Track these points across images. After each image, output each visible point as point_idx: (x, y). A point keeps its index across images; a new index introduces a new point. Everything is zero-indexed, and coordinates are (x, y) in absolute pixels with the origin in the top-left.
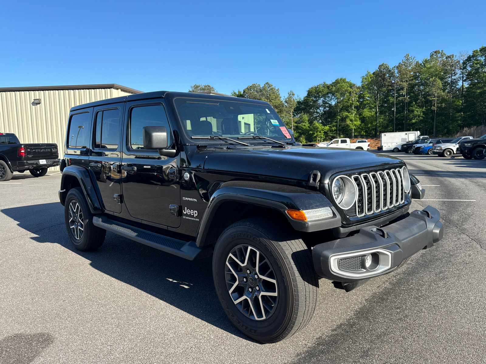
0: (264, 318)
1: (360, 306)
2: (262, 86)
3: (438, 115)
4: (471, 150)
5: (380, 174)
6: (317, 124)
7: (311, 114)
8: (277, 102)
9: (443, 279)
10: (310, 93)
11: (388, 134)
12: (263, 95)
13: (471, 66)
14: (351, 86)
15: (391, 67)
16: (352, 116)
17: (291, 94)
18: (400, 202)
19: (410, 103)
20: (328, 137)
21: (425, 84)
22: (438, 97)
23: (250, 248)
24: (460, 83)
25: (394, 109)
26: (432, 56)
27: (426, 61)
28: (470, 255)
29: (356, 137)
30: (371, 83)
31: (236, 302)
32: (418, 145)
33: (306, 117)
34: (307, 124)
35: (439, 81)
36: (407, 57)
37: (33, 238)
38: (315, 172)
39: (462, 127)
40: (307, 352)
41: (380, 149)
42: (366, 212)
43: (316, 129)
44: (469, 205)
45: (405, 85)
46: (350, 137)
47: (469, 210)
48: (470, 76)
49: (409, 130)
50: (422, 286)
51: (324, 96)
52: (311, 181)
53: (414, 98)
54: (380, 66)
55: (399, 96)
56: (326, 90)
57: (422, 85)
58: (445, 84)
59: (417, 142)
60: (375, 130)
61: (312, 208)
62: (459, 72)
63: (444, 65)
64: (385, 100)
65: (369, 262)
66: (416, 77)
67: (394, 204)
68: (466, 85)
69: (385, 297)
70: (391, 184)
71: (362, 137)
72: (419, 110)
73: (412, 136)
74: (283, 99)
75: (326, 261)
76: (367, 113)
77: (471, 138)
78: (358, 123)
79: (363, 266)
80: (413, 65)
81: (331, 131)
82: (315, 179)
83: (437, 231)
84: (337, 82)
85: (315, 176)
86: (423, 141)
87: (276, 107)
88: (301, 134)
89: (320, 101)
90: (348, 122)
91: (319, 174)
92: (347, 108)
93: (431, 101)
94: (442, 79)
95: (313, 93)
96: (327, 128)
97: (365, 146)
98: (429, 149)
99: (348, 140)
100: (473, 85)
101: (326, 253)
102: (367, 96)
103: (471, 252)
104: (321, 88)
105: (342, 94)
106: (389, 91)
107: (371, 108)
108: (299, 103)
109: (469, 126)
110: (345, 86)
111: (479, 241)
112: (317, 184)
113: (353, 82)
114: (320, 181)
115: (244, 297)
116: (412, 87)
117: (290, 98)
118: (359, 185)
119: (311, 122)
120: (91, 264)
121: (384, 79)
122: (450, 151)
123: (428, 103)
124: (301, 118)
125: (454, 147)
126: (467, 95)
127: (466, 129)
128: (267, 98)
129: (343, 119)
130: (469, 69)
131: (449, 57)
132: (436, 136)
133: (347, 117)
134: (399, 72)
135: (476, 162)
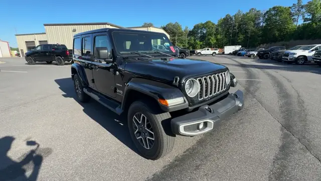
0: (149, 148)
1: (200, 138)
2: (174, 23)
3: (250, 38)
4: (263, 55)
5: (214, 76)
6: (198, 41)
7: (195, 37)
8: (180, 31)
9: (242, 123)
10: (195, 27)
11: (228, 47)
12: (174, 28)
13: (268, 16)
14: (213, 24)
15: (231, 16)
16: (213, 38)
17: (187, 28)
18: (224, 89)
19: (238, 33)
20: (202, 47)
21: (246, 24)
22: (251, 30)
23: (142, 115)
24: (262, 24)
25: (231, 35)
26: (250, 11)
27: (247, 13)
28: (256, 110)
29: (213, 47)
30: (221, 23)
31: (138, 138)
32: (240, 52)
33: (193, 38)
34: (193, 41)
35: (252, 22)
36: (239, 11)
37: (63, 95)
38: (176, 77)
39: (260, 44)
40: (169, 165)
41: (223, 53)
42: (204, 97)
43: (197, 43)
44: (259, 82)
45: (237, 24)
46: (211, 47)
47: (258, 85)
48: (267, 20)
49: (236, 45)
50: (231, 127)
51: (201, 29)
52: (174, 82)
53: (240, 30)
54: (227, 15)
55: (234, 29)
56: (202, 26)
57: (244, 24)
58: (255, 24)
59: (239, 50)
60: (222, 45)
61: (173, 98)
62: (261, 18)
63: (255, 15)
64: (228, 31)
65: (201, 126)
66: (242, 21)
67: (220, 91)
68: (264, 25)
69: (213, 133)
70: (219, 81)
71: (216, 47)
72: (242, 36)
73: (238, 48)
74: (183, 30)
75: (178, 127)
76: (219, 37)
77: (264, 49)
78: (215, 41)
79: (198, 128)
80: (242, 15)
81: (203, 45)
82: (176, 81)
83: (241, 105)
84: (207, 23)
85: (176, 79)
86: (242, 50)
87: (180, 33)
88: (190, 46)
89: (199, 31)
90: (211, 41)
91: (178, 78)
92: (210, 35)
93: (248, 32)
94: (254, 21)
95: (197, 27)
96: (202, 43)
97: (217, 52)
98: (245, 54)
99: (210, 49)
100: (267, 24)
101: (178, 123)
102: (220, 29)
103: (257, 108)
104: (200, 25)
105: (209, 28)
106: (229, 27)
107: (221, 35)
108: (190, 31)
109: (263, 43)
110: (211, 25)
111: (261, 103)
112: (177, 84)
113: (214, 23)
114: (179, 82)
115: (141, 137)
116: (240, 25)
117: (186, 29)
118: (201, 83)
119: (195, 40)
120: (84, 110)
121: (228, 22)
122: (253, 55)
123: (246, 32)
124: (191, 38)
125: (255, 53)
126: (264, 29)
127: (262, 45)
128: (176, 29)
129: (209, 40)
130: (266, 17)
131: (258, 11)
132: (248, 48)
133: (210, 38)
134: (235, 18)
135: (264, 60)
